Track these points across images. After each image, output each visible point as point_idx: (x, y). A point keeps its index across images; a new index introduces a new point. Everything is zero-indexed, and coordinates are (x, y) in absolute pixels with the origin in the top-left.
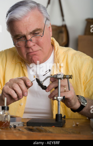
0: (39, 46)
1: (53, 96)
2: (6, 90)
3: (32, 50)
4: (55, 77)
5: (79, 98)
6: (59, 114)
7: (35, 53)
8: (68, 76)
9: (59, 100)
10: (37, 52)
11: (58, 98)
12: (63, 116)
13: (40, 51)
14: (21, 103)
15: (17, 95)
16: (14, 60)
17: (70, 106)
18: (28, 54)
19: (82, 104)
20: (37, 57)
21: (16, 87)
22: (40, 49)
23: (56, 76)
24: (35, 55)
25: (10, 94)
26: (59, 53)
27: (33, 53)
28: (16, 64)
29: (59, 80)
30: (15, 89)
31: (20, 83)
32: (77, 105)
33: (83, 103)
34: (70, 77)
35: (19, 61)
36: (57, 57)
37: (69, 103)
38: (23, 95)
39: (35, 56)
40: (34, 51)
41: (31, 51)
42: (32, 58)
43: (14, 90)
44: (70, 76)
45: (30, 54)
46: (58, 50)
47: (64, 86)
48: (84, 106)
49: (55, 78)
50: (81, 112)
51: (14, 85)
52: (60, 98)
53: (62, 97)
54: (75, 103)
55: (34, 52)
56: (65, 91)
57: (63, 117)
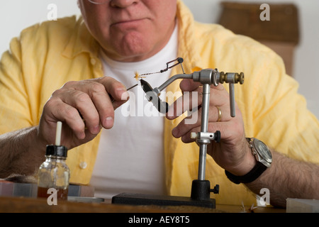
0: (146, 8)
1: (185, 130)
2: (54, 110)
3: (129, 14)
4: (195, 77)
5: (253, 144)
6: (202, 179)
7: (135, 24)
8: (233, 76)
9: (205, 141)
10: (139, 23)
11: (202, 135)
12: (212, 187)
13: (147, 21)
14: (83, 162)
15: (85, 122)
16: (69, 47)
17: (230, 161)
18: (114, 26)
19: (260, 160)
20: (139, 35)
21: (81, 99)
22: (150, 15)
23: (200, 74)
24: (134, 29)
25: (66, 118)
26: (191, 34)
27: (129, 24)
28: (73, 58)
29: (207, 85)
30: (80, 105)
31: (95, 90)
32: (247, 164)
33: (262, 158)
34: (237, 77)
35: (83, 51)
36: (185, 45)
37: (227, 154)
38: (101, 123)
39: (133, 33)
40: (134, 18)
41: (124, 16)
42: (124, 39)
43: (78, 110)
44: (239, 76)
45: (122, 26)
46: (189, 25)
47: (218, 107)
48: (265, 168)
49: (195, 81)
50: (254, 182)
51: (76, 96)
52: (206, 135)
53: (213, 134)
54: (243, 156)
55: (132, 21)
56: (219, 120)
57: (212, 190)
